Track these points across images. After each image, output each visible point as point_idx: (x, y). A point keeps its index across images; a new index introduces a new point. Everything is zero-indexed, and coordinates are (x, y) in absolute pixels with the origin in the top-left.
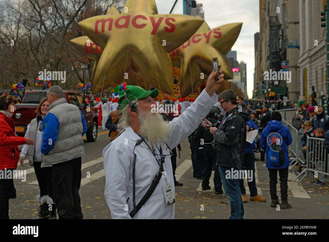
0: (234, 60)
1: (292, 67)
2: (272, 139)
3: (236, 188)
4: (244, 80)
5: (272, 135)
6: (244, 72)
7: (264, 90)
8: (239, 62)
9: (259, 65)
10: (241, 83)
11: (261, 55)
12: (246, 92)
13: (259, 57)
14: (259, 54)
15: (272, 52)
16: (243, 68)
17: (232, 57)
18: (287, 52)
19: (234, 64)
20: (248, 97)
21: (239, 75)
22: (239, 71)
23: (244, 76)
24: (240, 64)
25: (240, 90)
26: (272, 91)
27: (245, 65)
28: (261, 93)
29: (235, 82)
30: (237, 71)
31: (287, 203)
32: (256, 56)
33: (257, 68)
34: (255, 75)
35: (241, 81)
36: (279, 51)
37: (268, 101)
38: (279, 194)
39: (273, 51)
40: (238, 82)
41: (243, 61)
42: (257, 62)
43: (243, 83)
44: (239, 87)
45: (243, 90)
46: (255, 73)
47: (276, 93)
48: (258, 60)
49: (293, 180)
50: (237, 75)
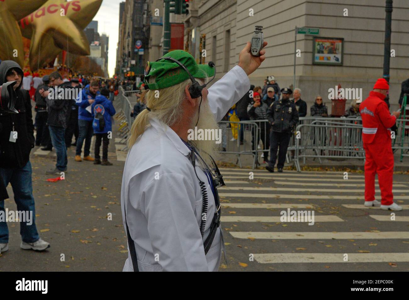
0: (95, 31)
1: (155, 46)
2: (97, 110)
3: (61, 142)
4: (105, 55)
5: (97, 106)
6: (105, 46)
7: (123, 69)
8: (101, 34)
9: (122, 40)
10: (101, 59)
11: (125, 28)
12: (107, 70)
13: (123, 30)
14: (123, 27)
15: (135, 28)
16: (104, 41)
17: (92, 27)
18: (151, 30)
19: (95, 36)
20: (108, 75)
21: (99, 49)
22: (100, 45)
23: (105, 50)
24: (101, 37)
25: (100, 67)
26: (131, 70)
27: (107, 38)
28: (121, 71)
29: (94, 57)
30: (98, 45)
31: (107, 160)
32: (121, 28)
33: (120, 43)
34: (118, 51)
35: (102, 57)
36: (142, 27)
37: (126, 82)
38: (101, 155)
39: (136, 26)
40: (97, 57)
41: (105, 34)
42: (120, 36)
43: (104, 60)
44: (98, 64)
45: (103, 68)
46: (118, 48)
47: (135, 73)
48: (121, 34)
49: (122, 150)
50: (97, 49)
